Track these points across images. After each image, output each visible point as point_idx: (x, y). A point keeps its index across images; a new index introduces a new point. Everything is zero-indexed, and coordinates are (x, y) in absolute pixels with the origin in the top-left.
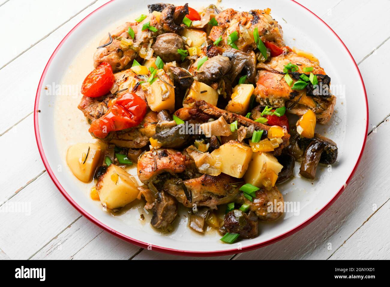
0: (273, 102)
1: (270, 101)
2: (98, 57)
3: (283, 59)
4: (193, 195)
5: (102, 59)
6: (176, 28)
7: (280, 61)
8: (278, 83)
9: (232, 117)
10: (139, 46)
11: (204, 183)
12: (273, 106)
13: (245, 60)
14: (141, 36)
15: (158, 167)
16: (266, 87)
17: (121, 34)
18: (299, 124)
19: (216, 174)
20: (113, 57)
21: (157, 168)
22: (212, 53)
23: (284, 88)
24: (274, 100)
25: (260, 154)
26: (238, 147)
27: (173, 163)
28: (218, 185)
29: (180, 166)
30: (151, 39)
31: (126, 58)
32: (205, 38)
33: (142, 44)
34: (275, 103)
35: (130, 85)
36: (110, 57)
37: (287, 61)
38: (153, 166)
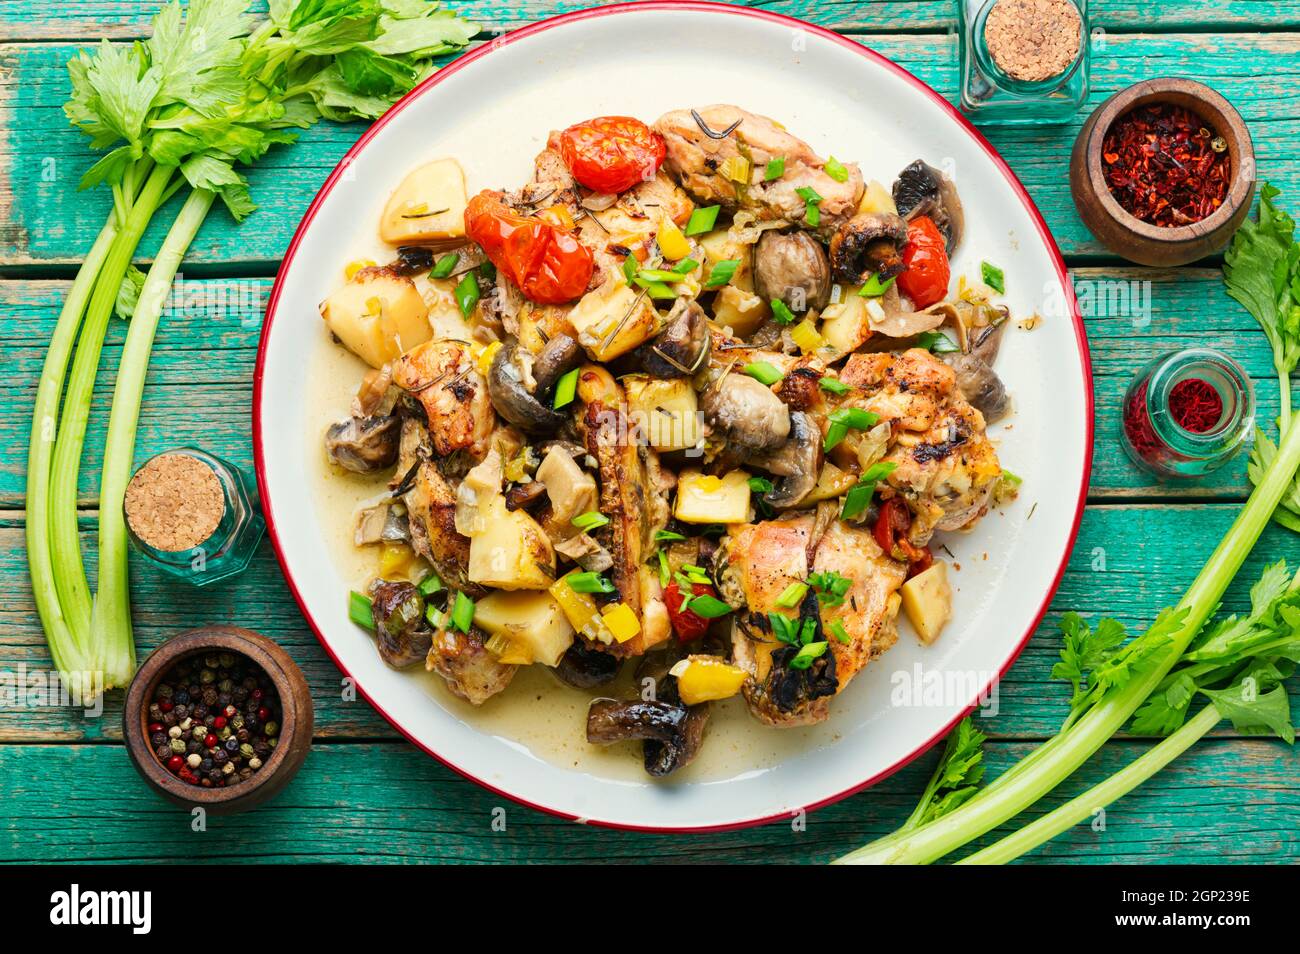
0: (730, 579)
1: (727, 573)
2: (669, 124)
3: (869, 558)
4: (411, 493)
5: (669, 135)
6: (844, 267)
7: (859, 551)
8: (774, 575)
9: (616, 507)
10: (757, 201)
11: (436, 508)
12: (721, 582)
13: (799, 472)
14: (783, 196)
15: (423, 394)
16: (751, 552)
17: (759, 148)
18: (692, 661)
19: (460, 529)
20: (691, 157)
21: (419, 393)
22: (795, 386)
23: (766, 594)
24: (734, 579)
25: (551, 607)
26: (520, 557)
27: (446, 423)
28: (445, 540)
29: (444, 441)
30: (786, 220)
31: (706, 186)
32: (848, 348)
33: (766, 204)
34: (730, 584)
35: (624, 232)
36: (684, 149)
37: (870, 566)
38: (423, 381)
